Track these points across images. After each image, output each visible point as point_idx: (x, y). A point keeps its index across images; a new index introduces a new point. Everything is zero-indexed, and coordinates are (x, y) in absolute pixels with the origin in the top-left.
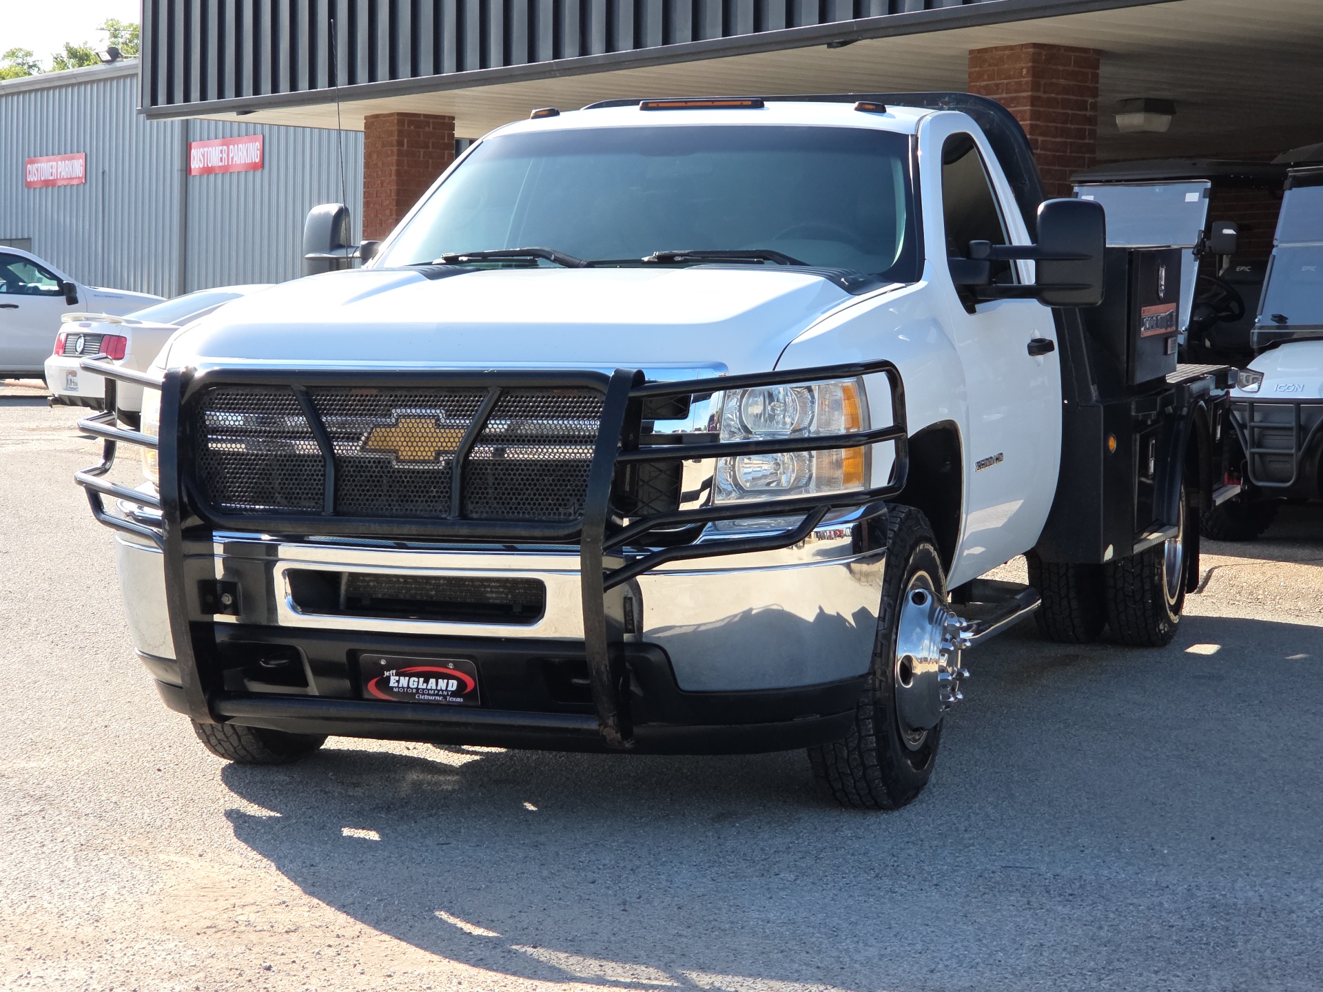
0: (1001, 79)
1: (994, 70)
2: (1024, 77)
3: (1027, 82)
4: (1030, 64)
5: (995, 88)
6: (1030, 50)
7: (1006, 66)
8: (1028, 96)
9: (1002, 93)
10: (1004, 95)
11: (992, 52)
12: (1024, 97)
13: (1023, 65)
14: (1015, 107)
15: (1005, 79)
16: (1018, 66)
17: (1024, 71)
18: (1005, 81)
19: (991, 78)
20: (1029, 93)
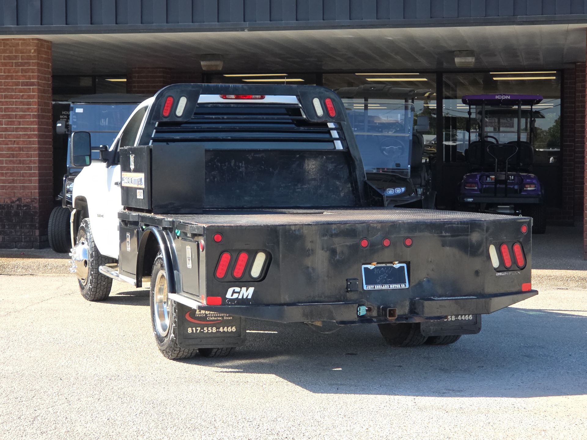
0: (18, 53)
1: (12, 49)
2: (32, 53)
3: (34, 56)
4: (36, 48)
5: (14, 57)
6: (35, 41)
7: (20, 47)
8: (36, 62)
9: (19, 60)
10: (20, 61)
11: (12, 40)
12: (33, 63)
13: (31, 48)
14: (27, 66)
15: (20, 53)
16: (28, 48)
17: (33, 51)
18: (20, 55)
19: (11, 52)
20: (36, 61)
